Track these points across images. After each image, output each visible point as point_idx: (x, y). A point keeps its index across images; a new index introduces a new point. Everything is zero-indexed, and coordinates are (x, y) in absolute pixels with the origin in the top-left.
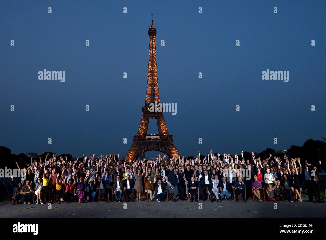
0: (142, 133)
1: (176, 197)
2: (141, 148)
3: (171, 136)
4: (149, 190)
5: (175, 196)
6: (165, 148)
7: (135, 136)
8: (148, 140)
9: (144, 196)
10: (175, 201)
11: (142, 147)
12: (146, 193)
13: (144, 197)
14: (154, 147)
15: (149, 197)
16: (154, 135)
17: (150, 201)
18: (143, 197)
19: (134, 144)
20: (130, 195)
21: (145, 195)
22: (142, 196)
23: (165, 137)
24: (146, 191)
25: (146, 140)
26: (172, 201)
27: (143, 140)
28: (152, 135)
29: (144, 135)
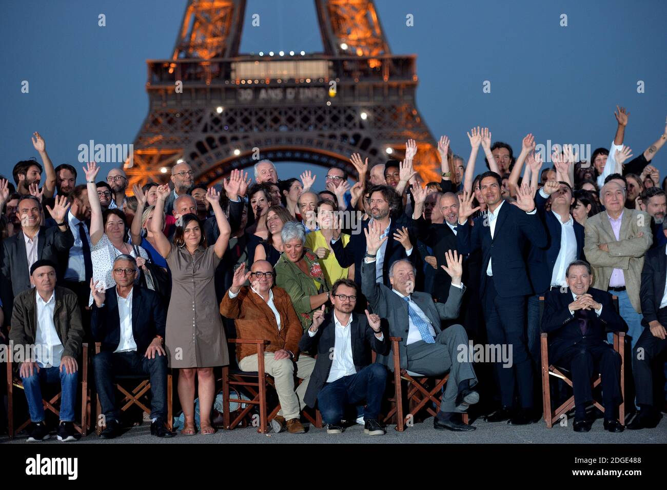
0: (203, 46)
1: (459, 400)
2: (200, 145)
3: (404, 65)
4: (269, 357)
5: (451, 392)
6: (368, 141)
7: (157, 68)
8: (247, 95)
9: (234, 397)
10: (452, 429)
11: (210, 140)
12: (252, 377)
13: (233, 407)
14: (289, 140)
15: (273, 401)
16: (287, 58)
17: (276, 426)
18: (227, 401)
19: (155, 122)
20: (134, 395)
21: (241, 390)
22: (220, 398)
23: (367, 73)
24: (248, 364)
25: (234, 90)
26: (437, 426)
27: (212, 90)
28: (277, 59)
29: (217, 56)
